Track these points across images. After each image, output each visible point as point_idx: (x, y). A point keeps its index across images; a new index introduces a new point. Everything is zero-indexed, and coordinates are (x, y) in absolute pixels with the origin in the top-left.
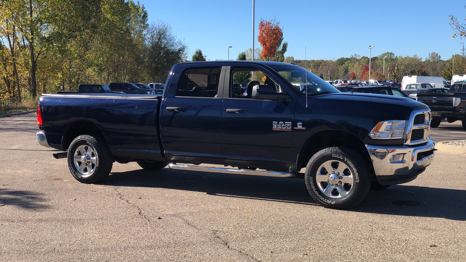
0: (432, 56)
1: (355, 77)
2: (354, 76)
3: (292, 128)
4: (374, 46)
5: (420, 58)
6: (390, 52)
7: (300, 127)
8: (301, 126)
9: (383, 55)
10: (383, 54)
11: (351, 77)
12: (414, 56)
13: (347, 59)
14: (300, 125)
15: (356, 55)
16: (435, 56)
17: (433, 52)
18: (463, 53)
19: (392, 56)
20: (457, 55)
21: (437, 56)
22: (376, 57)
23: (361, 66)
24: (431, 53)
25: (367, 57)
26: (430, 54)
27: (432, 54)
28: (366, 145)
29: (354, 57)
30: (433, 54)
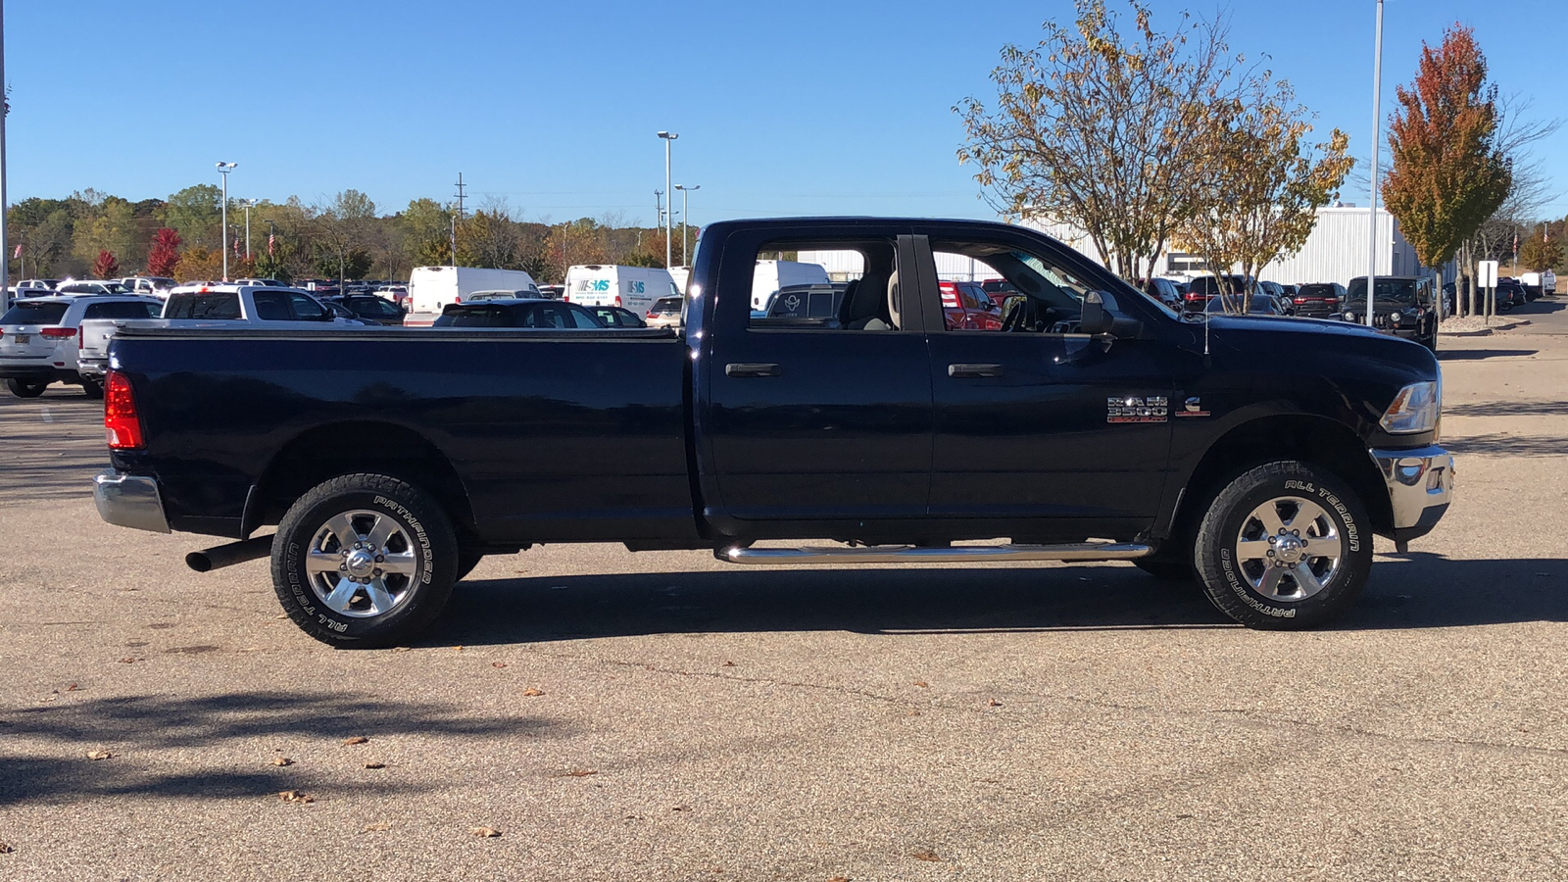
0: (347, 202)
1: (116, 268)
2: (111, 264)
3: (1170, 414)
4: (236, 165)
5: (309, 207)
6: (208, 186)
7: (1193, 409)
8: (1199, 407)
9: (185, 193)
10: (184, 190)
11: (100, 267)
12: (290, 201)
13: (53, 205)
14: (1194, 405)
15: (91, 190)
16: (355, 202)
17: (349, 191)
18: (461, 197)
19: (216, 197)
20: (425, 200)
21: (364, 203)
22: (155, 200)
23: (114, 229)
24: (343, 193)
25: (125, 200)
26: (339, 197)
27: (348, 197)
28: (1370, 451)
29: (84, 197)
30: (351, 195)
